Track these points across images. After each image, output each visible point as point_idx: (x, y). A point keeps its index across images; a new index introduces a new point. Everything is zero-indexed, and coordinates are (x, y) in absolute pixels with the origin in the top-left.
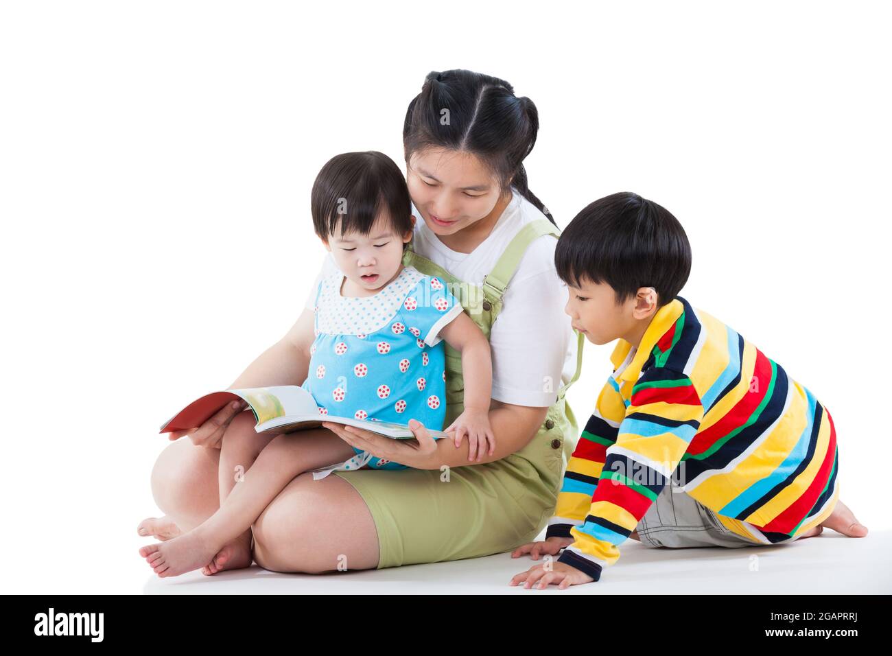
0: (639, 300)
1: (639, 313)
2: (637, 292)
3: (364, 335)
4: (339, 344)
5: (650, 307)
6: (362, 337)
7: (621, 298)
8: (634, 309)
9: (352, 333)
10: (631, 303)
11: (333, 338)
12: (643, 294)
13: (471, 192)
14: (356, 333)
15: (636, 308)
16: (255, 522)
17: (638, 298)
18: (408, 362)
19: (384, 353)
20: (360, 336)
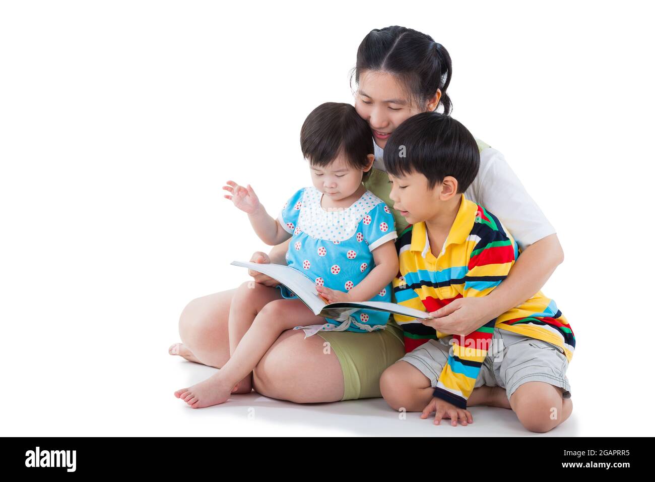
0: (444, 187)
1: (444, 196)
2: (443, 179)
3: (338, 242)
4: (321, 248)
5: (453, 191)
6: (336, 243)
7: (431, 185)
8: (441, 194)
9: (329, 239)
10: (439, 188)
11: (316, 241)
12: (447, 181)
13: (393, 105)
14: (333, 240)
15: (442, 192)
16: (257, 366)
17: (445, 185)
18: (366, 265)
19: (351, 258)
20: (335, 242)
